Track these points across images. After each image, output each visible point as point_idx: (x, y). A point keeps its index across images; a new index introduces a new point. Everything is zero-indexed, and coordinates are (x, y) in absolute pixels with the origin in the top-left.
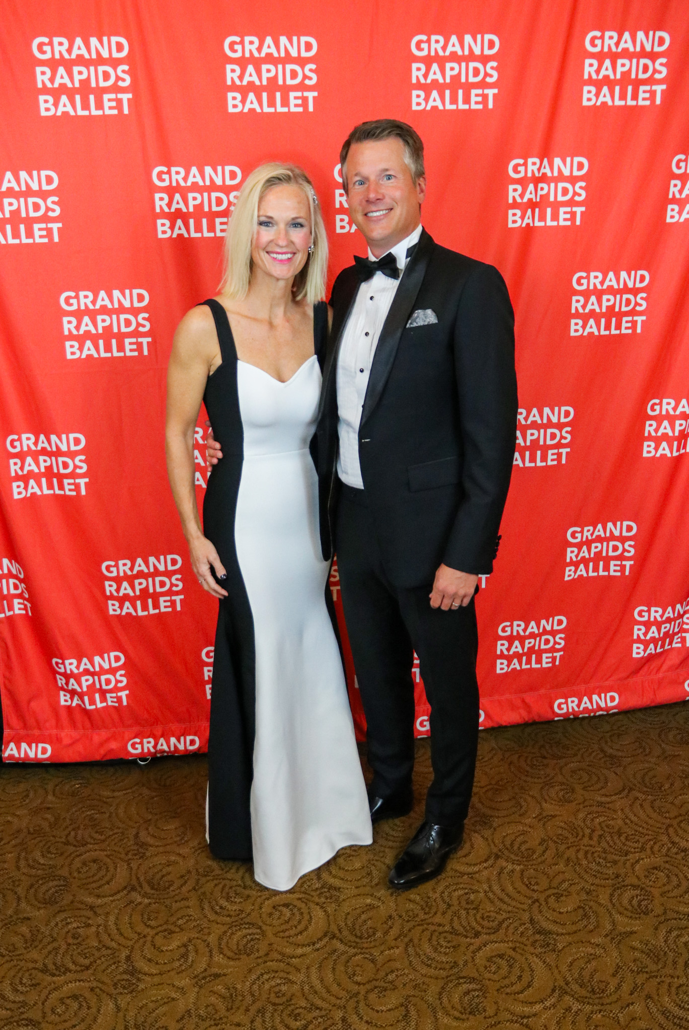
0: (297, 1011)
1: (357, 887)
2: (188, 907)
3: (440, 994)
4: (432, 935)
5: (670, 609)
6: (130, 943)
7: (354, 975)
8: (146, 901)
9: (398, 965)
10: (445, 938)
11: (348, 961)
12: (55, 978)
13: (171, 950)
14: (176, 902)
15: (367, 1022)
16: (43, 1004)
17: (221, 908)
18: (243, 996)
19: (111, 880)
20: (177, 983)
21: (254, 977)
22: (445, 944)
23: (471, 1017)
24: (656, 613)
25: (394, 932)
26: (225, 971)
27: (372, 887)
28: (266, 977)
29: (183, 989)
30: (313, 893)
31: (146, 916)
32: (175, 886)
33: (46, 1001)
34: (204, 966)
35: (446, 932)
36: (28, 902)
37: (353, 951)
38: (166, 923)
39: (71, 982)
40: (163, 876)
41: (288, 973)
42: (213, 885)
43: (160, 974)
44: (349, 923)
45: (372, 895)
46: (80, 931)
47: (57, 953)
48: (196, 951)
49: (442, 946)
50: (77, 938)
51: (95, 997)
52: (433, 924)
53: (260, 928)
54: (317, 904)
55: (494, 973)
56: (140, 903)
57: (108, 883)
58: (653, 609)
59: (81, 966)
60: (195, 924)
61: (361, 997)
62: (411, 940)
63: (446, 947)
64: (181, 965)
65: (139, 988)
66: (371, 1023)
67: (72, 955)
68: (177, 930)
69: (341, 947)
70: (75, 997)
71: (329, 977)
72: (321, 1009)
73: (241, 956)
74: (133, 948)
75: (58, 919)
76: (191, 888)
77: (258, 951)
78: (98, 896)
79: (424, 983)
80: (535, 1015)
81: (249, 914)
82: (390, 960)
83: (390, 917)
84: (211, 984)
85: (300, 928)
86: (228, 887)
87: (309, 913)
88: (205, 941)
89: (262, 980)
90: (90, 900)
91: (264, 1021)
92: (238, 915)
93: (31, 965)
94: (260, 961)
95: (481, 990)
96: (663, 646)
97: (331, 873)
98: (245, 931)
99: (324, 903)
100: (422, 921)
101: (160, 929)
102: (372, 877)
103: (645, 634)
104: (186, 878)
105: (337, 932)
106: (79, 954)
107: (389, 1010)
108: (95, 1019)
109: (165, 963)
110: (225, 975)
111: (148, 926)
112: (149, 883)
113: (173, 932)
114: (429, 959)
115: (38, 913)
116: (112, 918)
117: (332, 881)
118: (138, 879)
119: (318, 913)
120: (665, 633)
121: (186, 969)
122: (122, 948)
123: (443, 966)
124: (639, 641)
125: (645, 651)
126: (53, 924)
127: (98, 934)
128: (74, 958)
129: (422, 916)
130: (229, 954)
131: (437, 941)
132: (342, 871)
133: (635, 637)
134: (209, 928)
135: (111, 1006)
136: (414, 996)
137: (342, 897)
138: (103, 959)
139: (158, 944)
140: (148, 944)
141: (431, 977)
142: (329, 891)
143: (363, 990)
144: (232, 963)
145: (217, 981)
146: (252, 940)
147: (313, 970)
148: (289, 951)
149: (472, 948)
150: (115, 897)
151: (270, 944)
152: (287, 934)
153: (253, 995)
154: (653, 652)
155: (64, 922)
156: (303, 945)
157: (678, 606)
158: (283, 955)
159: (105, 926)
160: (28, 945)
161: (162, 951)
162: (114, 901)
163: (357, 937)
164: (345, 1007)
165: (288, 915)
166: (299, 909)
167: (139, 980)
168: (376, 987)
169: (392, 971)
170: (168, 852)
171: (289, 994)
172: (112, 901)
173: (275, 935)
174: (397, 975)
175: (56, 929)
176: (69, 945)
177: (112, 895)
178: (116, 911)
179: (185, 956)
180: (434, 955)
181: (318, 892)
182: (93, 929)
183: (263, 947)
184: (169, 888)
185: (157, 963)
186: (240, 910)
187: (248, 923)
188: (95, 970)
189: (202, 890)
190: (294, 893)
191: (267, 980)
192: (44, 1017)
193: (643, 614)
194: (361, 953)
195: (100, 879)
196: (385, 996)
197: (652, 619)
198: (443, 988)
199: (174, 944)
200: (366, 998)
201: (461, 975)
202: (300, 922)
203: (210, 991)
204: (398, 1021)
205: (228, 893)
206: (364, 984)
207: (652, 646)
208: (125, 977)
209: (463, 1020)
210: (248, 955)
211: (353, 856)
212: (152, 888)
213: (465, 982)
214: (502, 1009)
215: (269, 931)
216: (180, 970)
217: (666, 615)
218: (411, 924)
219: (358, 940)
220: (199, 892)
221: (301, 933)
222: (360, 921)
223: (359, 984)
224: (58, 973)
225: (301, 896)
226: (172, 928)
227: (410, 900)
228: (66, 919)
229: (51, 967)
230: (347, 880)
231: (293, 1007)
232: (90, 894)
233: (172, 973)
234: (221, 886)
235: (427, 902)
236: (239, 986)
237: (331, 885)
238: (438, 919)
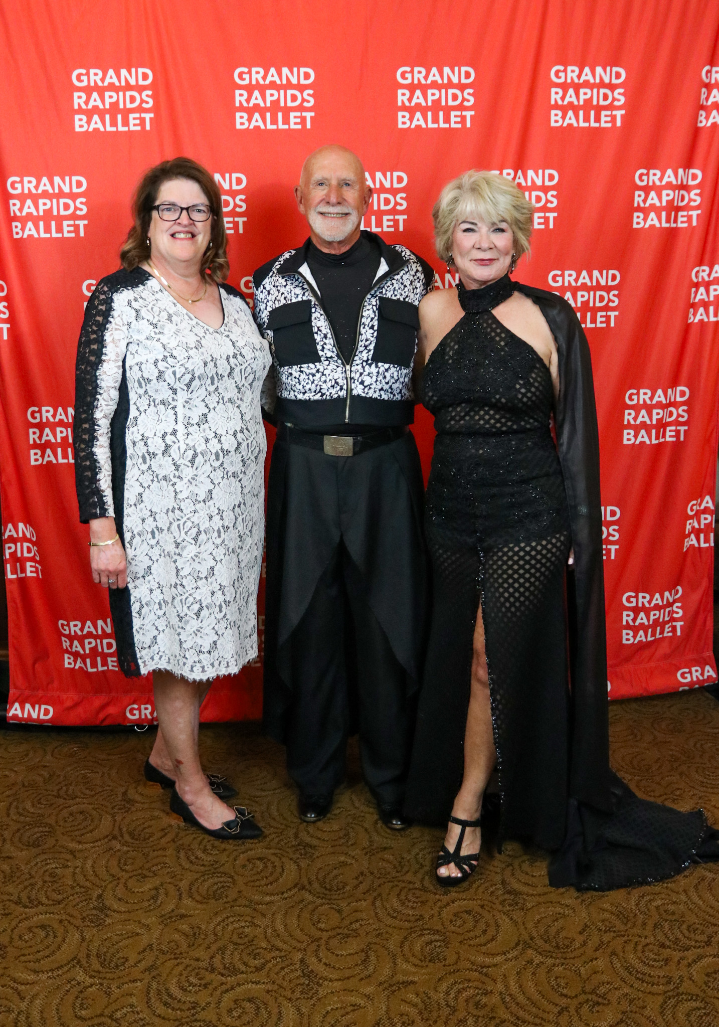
0: (258, 951)
1: (332, 847)
2: (165, 856)
3: (402, 942)
4: (401, 890)
5: (657, 595)
6: (104, 884)
7: (319, 922)
8: (125, 848)
9: (364, 915)
10: (414, 894)
11: (314, 910)
12: (27, 910)
13: (142, 892)
14: (154, 851)
15: (325, 964)
16: (12, 931)
17: (197, 858)
18: (206, 935)
19: (95, 829)
20: (143, 921)
21: (219, 919)
22: (414, 899)
23: (431, 964)
24: (644, 599)
25: (363, 887)
26: (192, 912)
27: (348, 847)
28: (231, 919)
29: (148, 926)
30: (288, 850)
31: (122, 861)
32: (155, 837)
33: (15, 928)
34: (172, 907)
35: (416, 889)
36: (12, 843)
37: (319, 901)
38: (141, 868)
39: (42, 914)
40: (145, 828)
41: (253, 918)
42: (191, 838)
43: (129, 912)
44: (320, 876)
45: (346, 854)
46: (56, 871)
47: (32, 888)
48: (167, 894)
49: (409, 901)
50: (54, 877)
51: (63, 927)
52: (404, 882)
53: (232, 877)
54: (291, 859)
55: (459, 927)
56: (119, 850)
57: (91, 831)
58: (641, 595)
59: (53, 901)
60: (169, 870)
61: (323, 942)
62: (380, 895)
63: (414, 902)
64: (150, 905)
65: (107, 923)
66: (330, 965)
67: (46, 891)
68: (151, 874)
69: (310, 898)
70: (43, 927)
71: (293, 921)
72: (281, 951)
73: (210, 901)
74: (106, 887)
75: (38, 860)
76: (170, 840)
77: (227, 896)
78: (80, 842)
79: (387, 932)
80: (495, 965)
81: (223, 864)
82: (356, 911)
83: (362, 873)
84: (177, 922)
85: (271, 879)
86: (206, 840)
87: (282, 866)
88: (176, 886)
89: (226, 922)
90: (73, 845)
91: (223, 958)
92: (213, 865)
93: (5, 897)
94: (228, 905)
95: (444, 941)
96: (653, 634)
97: (309, 833)
98: (216, 880)
99: (298, 858)
100: (393, 878)
101: (135, 873)
102: (349, 838)
103: (634, 620)
104: (166, 831)
105: (306, 883)
106: (54, 890)
107: (350, 955)
108: (59, 947)
109: (134, 903)
110: (190, 916)
111: (123, 870)
112: (131, 834)
113: (145, 877)
114: (395, 911)
115: (20, 854)
116: (90, 862)
117: (308, 840)
118: (120, 829)
119: (291, 867)
120: (654, 620)
121: (154, 909)
122: (94, 887)
123: (408, 919)
124: (628, 627)
125: (635, 637)
126: (33, 864)
127: (74, 873)
128: (48, 893)
129: (394, 874)
130: (198, 898)
131: (406, 896)
132: (319, 832)
133: (624, 623)
134: (182, 875)
135: (77, 936)
136: (375, 943)
137: (317, 854)
138: (76, 896)
139: (130, 885)
140: (121, 885)
141: (395, 928)
142: (304, 849)
143: (325, 935)
144: (199, 906)
145: (182, 921)
146: (223, 887)
147: (279, 917)
148: (257, 898)
149: (439, 904)
150: (96, 844)
151: (239, 892)
152: (257, 883)
153: (216, 935)
154: (644, 640)
155: (44, 863)
156: (272, 894)
157: (667, 594)
158: (251, 901)
159: (82, 868)
160: (7, 880)
161: (134, 892)
162: (94, 847)
163: (326, 888)
164: (305, 950)
165: (261, 867)
166: (272, 863)
167: (107, 915)
168: (338, 934)
169: (357, 921)
170: (153, 809)
171: (252, 935)
172: (92, 847)
173: (246, 884)
174: (361, 925)
175: (35, 869)
176: (45, 882)
177: (94, 842)
178: (95, 856)
179: (155, 898)
180: (400, 908)
181: (294, 849)
182: (71, 870)
183: (232, 894)
184: (148, 839)
185: (127, 902)
186: (214, 861)
187: (220, 873)
188: (66, 905)
189: (180, 842)
190: (270, 849)
191: (232, 923)
192: (11, 942)
193: (632, 599)
194: (328, 903)
195: (84, 828)
196: (346, 942)
197: (640, 605)
198: (405, 938)
199: (147, 887)
200: (327, 943)
201: (426, 927)
202: (271, 874)
203: (176, 929)
204: (356, 965)
205: (205, 846)
206: (327, 931)
207: (641, 633)
208: (94, 912)
209: (422, 967)
210: (216, 900)
211: (332, 819)
212: (133, 838)
213: (429, 934)
214: (462, 959)
215: (240, 881)
216: (148, 909)
217: (654, 602)
218: (381, 881)
219: (327, 892)
220: (178, 843)
221: (271, 883)
222: (332, 875)
223: (321, 930)
224: (31, 905)
225: (276, 852)
226: (148, 874)
227: (384, 860)
228: (46, 860)
229: (25, 900)
230: (324, 840)
231: (254, 947)
232: (72, 840)
233: (140, 912)
234: (199, 839)
235: (400, 862)
236: (203, 927)
237: (307, 844)
238: (409, 877)
